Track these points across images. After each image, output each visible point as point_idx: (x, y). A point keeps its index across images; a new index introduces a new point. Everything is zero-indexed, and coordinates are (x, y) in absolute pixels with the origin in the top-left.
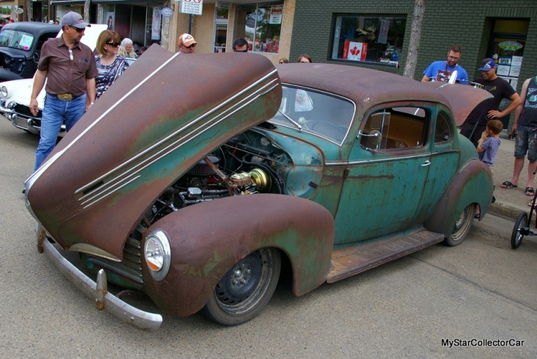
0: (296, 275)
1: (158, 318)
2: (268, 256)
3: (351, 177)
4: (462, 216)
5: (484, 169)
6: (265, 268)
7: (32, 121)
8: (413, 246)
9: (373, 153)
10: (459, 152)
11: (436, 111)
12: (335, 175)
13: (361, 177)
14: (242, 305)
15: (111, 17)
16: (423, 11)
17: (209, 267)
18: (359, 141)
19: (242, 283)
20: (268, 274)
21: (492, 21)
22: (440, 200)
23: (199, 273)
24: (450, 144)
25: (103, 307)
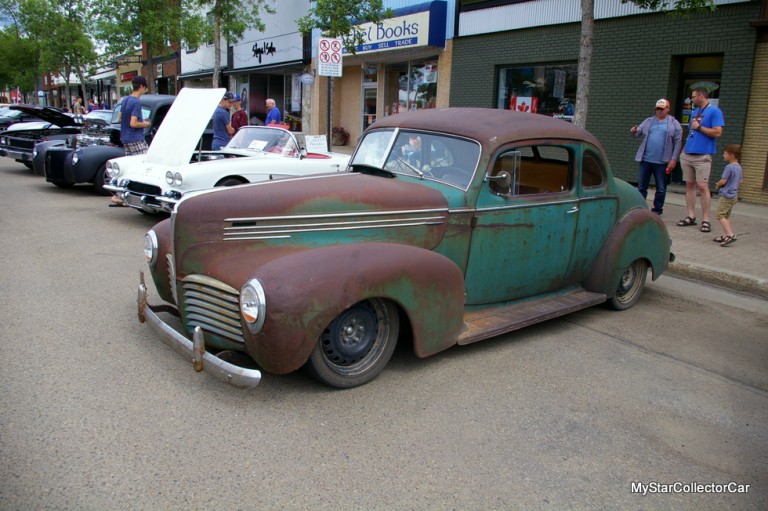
0: (416, 332)
1: (256, 374)
2: (383, 312)
3: (480, 226)
4: (631, 276)
5: (652, 219)
6: (381, 326)
7: (145, 199)
8: (564, 306)
9: (506, 198)
10: (616, 198)
11: (580, 150)
12: (462, 223)
13: (492, 226)
14: (356, 367)
15: (245, 89)
16: (590, 52)
17: (309, 317)
18: (487, 185)
19: (354, 341)
20: (385, 331)
21: (679, 60)
22: (598, 254)
23: (298, 323)
24: (603, 189)
25: (200, 367)
